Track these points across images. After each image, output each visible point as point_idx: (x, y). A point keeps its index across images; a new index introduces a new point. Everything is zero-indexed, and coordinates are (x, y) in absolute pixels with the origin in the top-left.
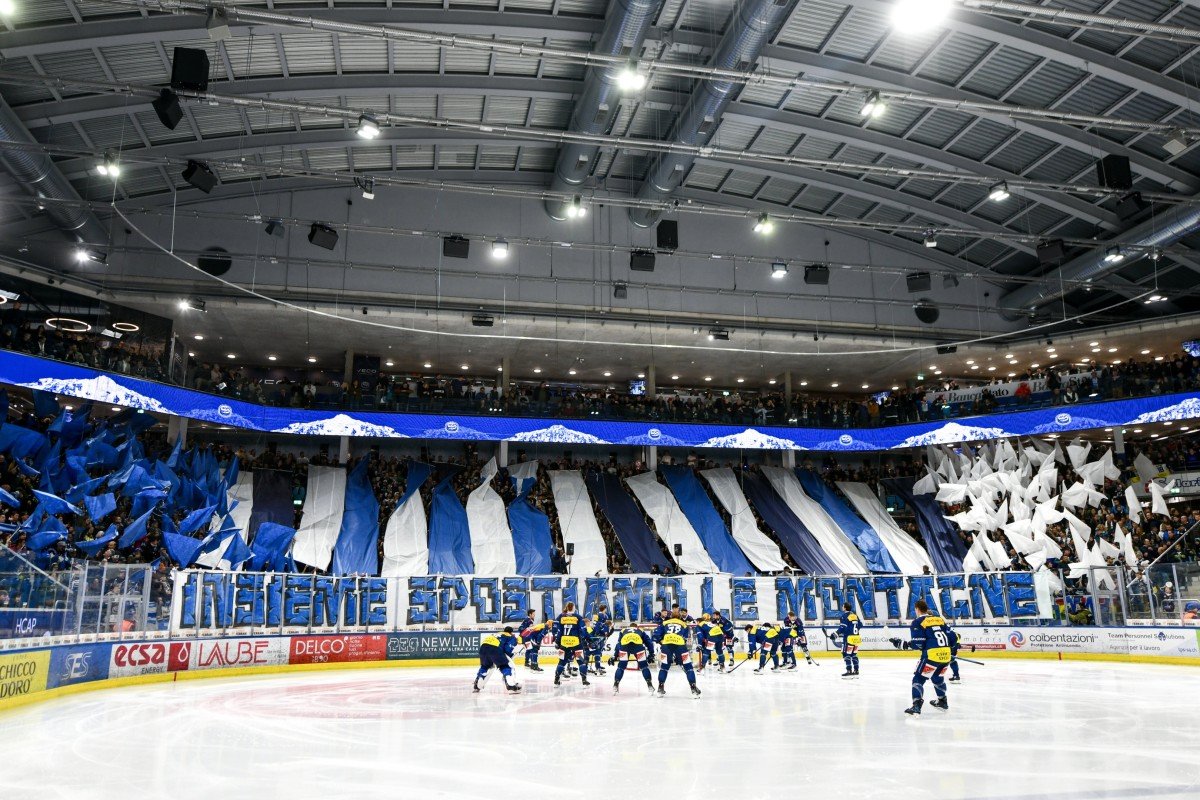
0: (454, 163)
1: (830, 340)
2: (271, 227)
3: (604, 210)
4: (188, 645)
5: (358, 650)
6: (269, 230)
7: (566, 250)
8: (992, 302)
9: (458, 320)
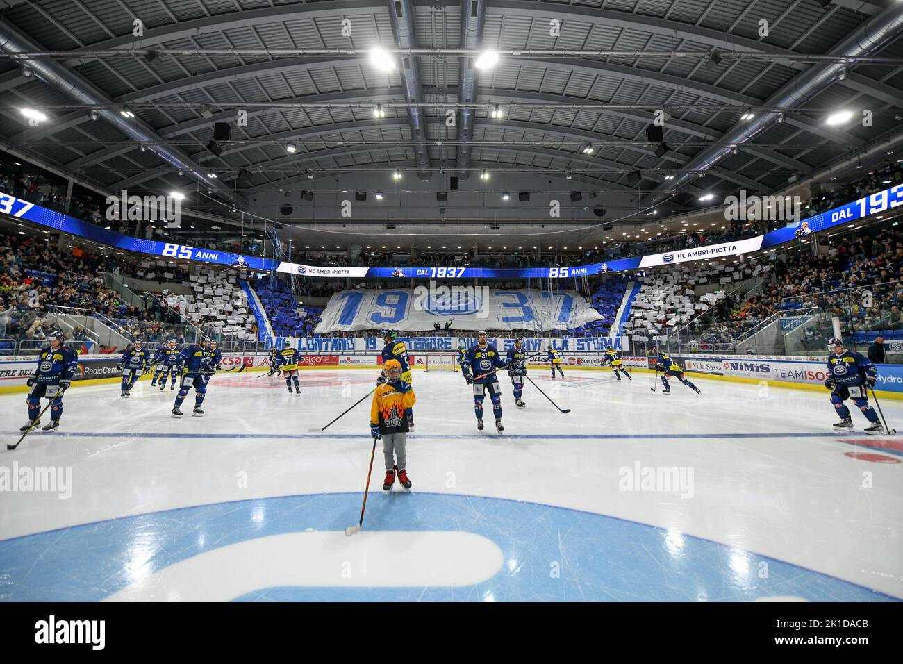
0: (380, 160)
1: (550, 227)
3: (445, 174)
4: (252, 358)
5: (327, 361)
6: (286, 195)
7: (408, 193)
8: (634, 205)
9: (382, 227)
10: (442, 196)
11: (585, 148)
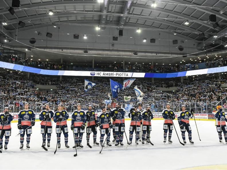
0: (80, 19)
2: (39, 34)
7: (99, 36)
8: (195, 46)
9: (81, 52)
10: (115, 39)
11: (185, 22)
